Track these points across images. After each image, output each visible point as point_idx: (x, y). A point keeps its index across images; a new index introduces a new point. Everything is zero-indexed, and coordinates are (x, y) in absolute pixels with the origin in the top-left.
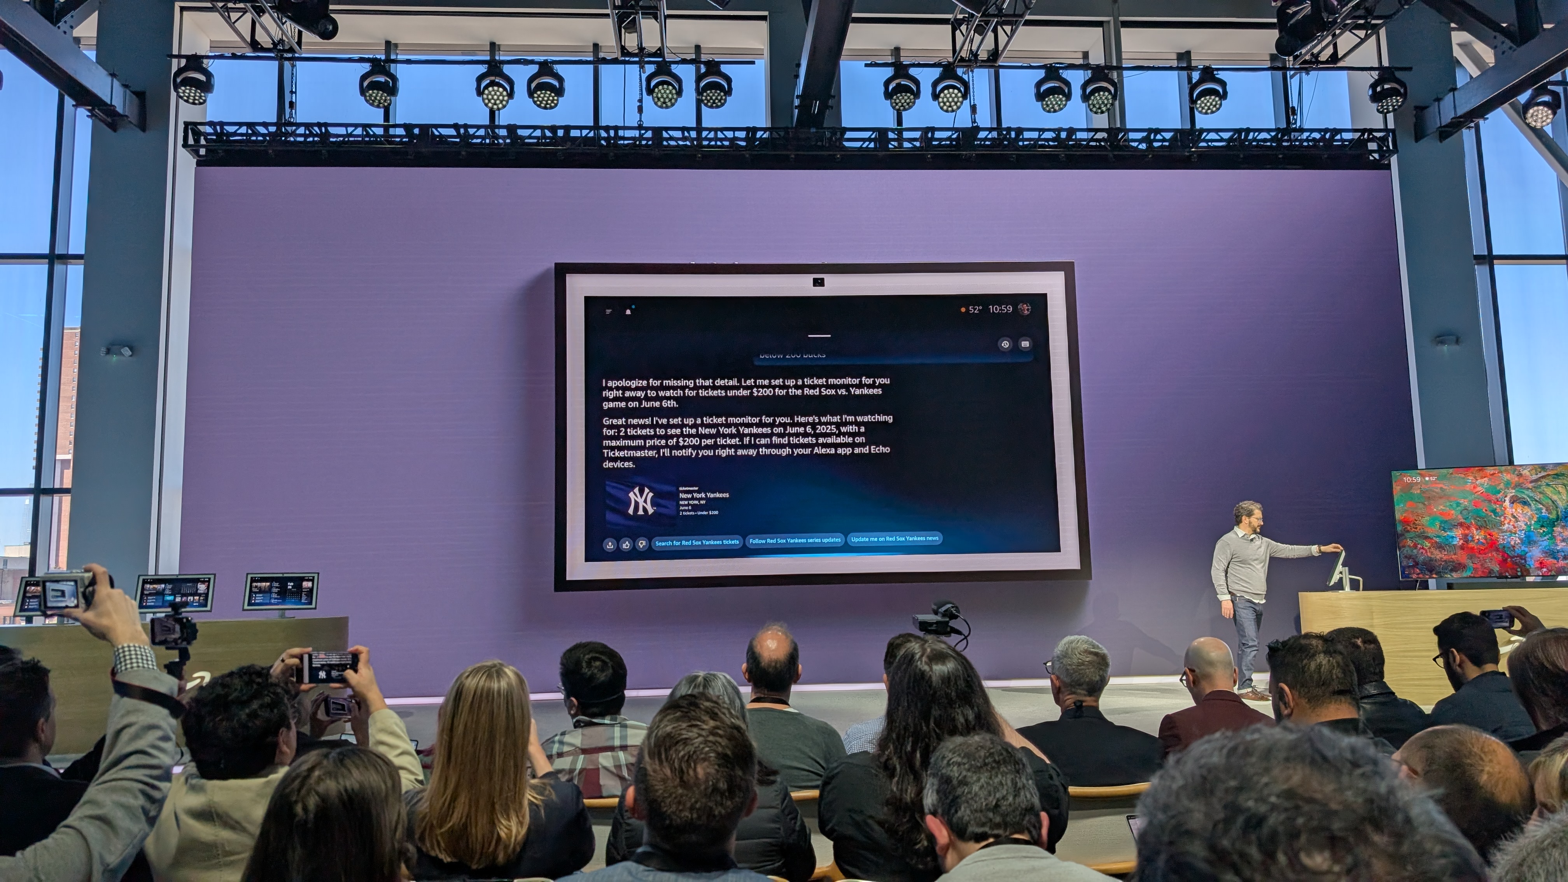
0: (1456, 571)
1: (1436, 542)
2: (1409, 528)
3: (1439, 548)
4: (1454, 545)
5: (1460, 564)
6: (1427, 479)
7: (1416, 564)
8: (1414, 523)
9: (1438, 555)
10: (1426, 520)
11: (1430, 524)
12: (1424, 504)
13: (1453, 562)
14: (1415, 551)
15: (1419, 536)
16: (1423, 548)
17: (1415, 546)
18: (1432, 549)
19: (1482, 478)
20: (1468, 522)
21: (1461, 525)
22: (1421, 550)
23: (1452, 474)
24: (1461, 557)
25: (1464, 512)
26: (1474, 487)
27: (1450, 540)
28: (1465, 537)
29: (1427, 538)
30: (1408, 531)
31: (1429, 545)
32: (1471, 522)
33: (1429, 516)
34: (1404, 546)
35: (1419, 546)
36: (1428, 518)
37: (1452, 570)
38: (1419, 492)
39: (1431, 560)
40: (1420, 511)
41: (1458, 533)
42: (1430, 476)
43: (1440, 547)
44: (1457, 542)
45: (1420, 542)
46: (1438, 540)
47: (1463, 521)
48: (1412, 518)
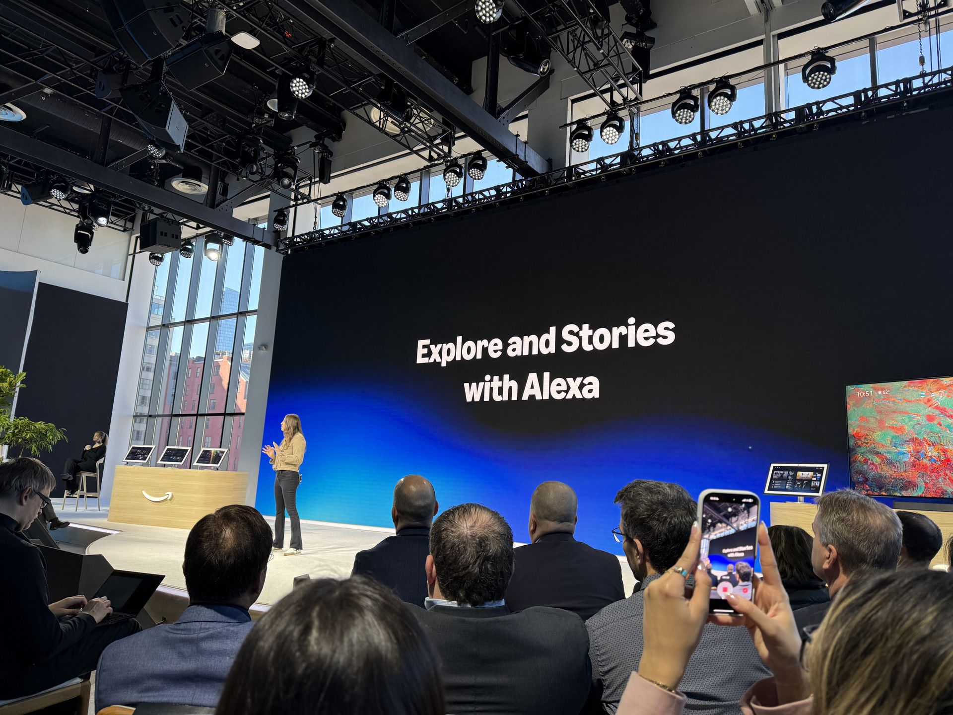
0: (906, 490)
1: (886, 458)
2: (860, 443)
3: (889, 464)
4: (905, 462)
5: (910, 482)
6: (880, 392)
7: (866, 480)
8: (865, 438)
9: (887, 471)
10: (877, 436)
11: (882, 438)
12: (876, 419)
13: (904, 479)
14: (865, 466)
15: (870, 452)
16: (873, 464)
17: (866, 461)
18: (882, 466)
19: (938, 390)
20: (920, 438)
21: (914, 440)
22: (871, 467)
23: (905, 386)
24: (910, 474)
25: (916, 427)
26: (929, 400)
27: (901, 456)
28: (917, 455)
29: (877, 453)
30: (859, 446)
31: (879, 461)
32: (925, 438)
33: (881, 431)
34: (855, 462)
35: (870, 462)
36: (879, 433)
37: (902, 488)
38: (871, 406)
39: (881, 477)
40: (872, 426)
41: (908, 448)
42: (882, 389)
43: (891, 463)
44: (908, 459)
45: (870, 457)
46: (888, 456)
47: (916, 436)
48: (862, 432)
